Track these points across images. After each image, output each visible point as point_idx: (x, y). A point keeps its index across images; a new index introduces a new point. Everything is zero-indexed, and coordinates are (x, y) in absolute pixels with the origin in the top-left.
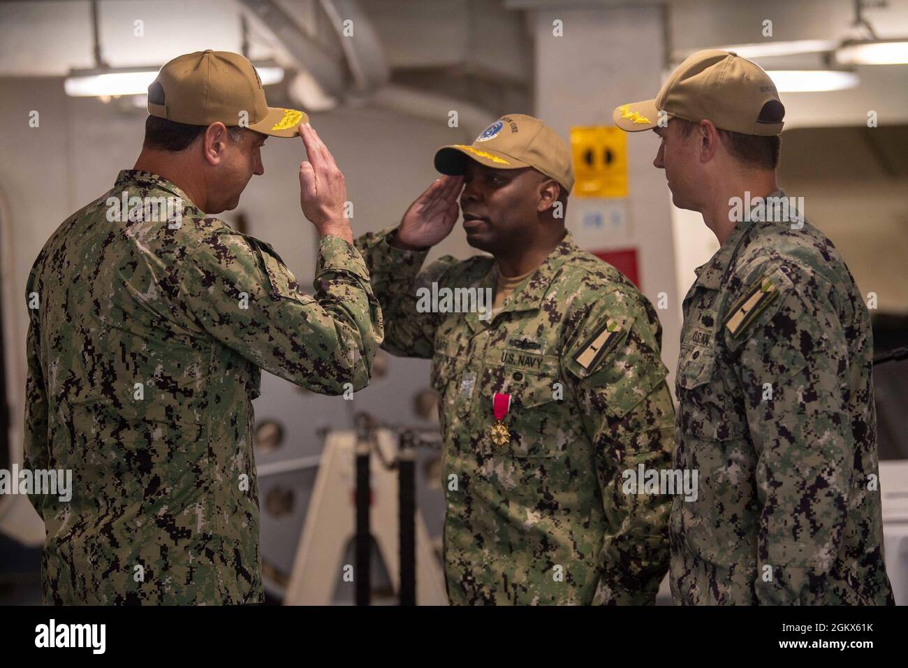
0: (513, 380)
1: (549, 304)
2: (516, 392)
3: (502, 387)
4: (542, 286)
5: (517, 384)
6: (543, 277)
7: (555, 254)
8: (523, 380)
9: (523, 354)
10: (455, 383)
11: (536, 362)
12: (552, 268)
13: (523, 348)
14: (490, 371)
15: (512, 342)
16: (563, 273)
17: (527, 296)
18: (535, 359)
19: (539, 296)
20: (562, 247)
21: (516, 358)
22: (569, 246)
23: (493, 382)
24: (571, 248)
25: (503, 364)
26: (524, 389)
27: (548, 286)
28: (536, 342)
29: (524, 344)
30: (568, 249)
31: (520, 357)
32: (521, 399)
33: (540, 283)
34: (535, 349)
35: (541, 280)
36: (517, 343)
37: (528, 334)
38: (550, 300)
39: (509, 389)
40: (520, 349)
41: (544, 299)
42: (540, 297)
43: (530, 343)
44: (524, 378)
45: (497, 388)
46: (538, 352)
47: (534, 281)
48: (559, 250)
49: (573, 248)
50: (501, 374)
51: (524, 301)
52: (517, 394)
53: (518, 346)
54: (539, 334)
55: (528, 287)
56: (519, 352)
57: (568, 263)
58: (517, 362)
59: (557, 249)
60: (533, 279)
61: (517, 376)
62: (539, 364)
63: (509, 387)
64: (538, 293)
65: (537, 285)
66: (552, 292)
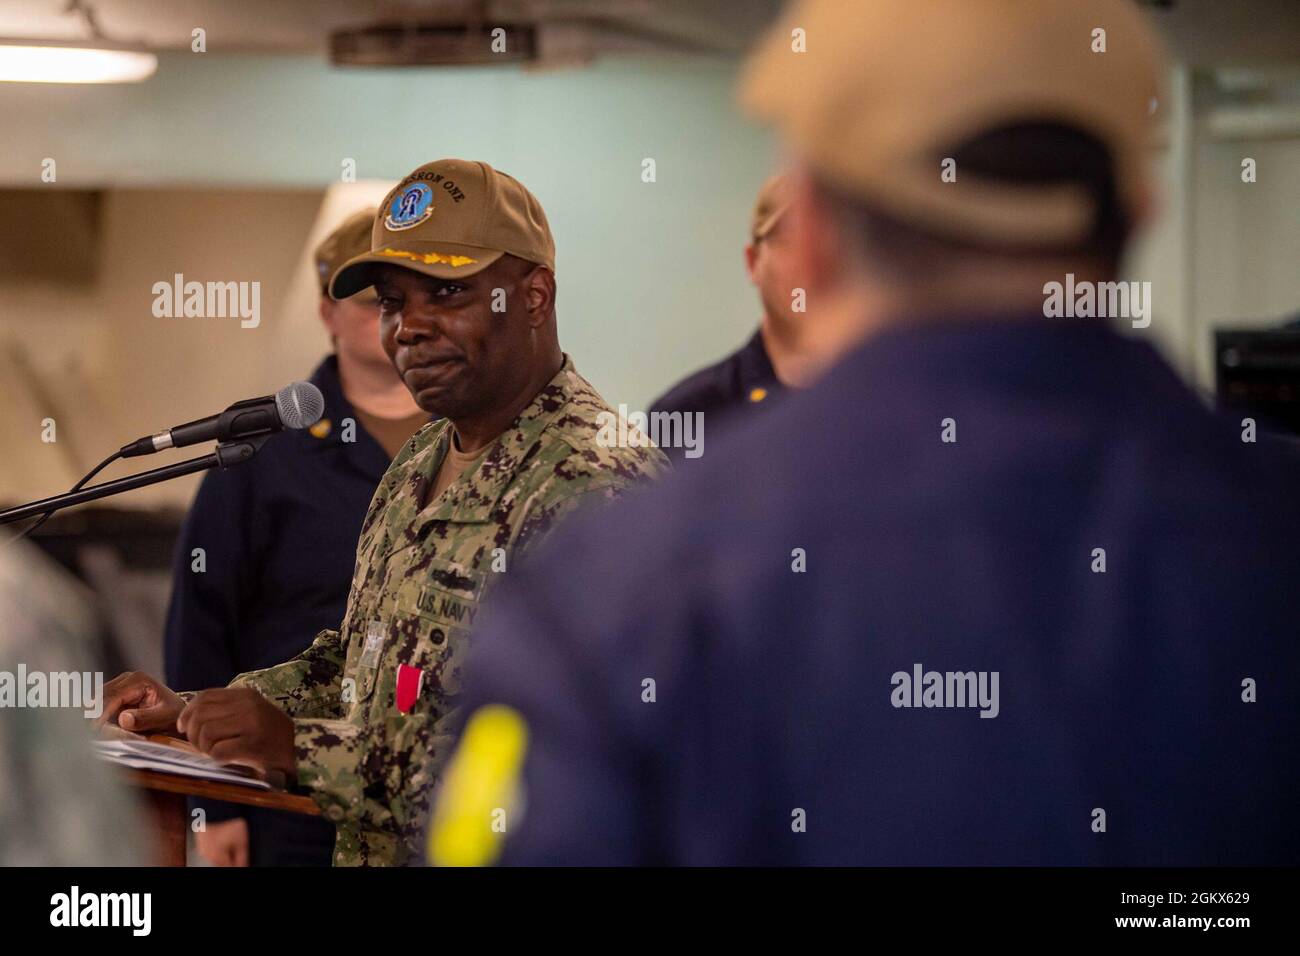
0: (430, 642)
1: (505, 510)
2: (434, 664)
3: (413, 653)
4: (500, 474)
5: (436, 650)
6: (507, 456)
7: (533, 411)
8: (445, 644)
9: (447, 597)
10: (358, 636)
11: (467, 612)
12: (524, 437)
13: (449, 587)
14: (399, 624)
15: (437, 575)
16: (541, 450)
17: (474, 494)
18: (465, 607)
19: (491, 498)
20: (546, 397)
21: (437, 604)
22: (560, 393)
23: (402, 644)
24: (564, 398)
25: (418, 612)
26: (445, 661)
27: (510, 476)
28: (469, 576)
29: (452, 580)
30: (558, 399)
31: (444, 601)
32: (440, 679)
33: (498, 470)
34: (466, 590)
35: (503, 462)
36: (443, 575)
37: (461, 561)
38: (507, 503)
39: (424, 661)
40: (444, 588)
41: (500, 500)
42: (493, 498)
43: (460, 578)
44: (446, 640)
45: (405, 655)
46: (469, 595)
47: (490, 464)
48: (540, 402)
49: (568, 397)
50: (414, 630)
51: (468, 503)
52: (435, 669)
53: (443, 582)
54: (476, 564)
55: (479, 472)
56: (443, 594)
57: (552, 429)
58: (438, 610)
59: (538, 401)
60: (489, 460)
61: (436, 637)
62: (472, 616)
63: (424, 654)
64: (491, 489)
65: (493, 471)
66: (513, 488)
